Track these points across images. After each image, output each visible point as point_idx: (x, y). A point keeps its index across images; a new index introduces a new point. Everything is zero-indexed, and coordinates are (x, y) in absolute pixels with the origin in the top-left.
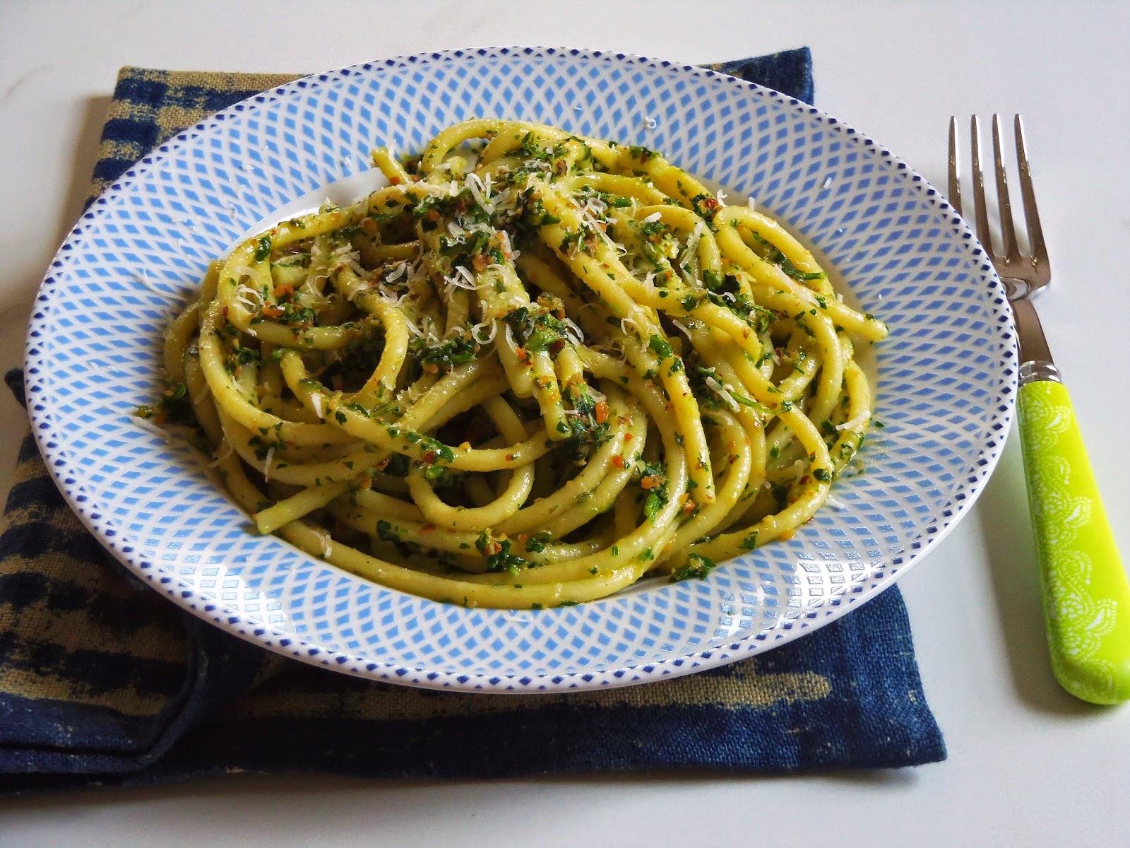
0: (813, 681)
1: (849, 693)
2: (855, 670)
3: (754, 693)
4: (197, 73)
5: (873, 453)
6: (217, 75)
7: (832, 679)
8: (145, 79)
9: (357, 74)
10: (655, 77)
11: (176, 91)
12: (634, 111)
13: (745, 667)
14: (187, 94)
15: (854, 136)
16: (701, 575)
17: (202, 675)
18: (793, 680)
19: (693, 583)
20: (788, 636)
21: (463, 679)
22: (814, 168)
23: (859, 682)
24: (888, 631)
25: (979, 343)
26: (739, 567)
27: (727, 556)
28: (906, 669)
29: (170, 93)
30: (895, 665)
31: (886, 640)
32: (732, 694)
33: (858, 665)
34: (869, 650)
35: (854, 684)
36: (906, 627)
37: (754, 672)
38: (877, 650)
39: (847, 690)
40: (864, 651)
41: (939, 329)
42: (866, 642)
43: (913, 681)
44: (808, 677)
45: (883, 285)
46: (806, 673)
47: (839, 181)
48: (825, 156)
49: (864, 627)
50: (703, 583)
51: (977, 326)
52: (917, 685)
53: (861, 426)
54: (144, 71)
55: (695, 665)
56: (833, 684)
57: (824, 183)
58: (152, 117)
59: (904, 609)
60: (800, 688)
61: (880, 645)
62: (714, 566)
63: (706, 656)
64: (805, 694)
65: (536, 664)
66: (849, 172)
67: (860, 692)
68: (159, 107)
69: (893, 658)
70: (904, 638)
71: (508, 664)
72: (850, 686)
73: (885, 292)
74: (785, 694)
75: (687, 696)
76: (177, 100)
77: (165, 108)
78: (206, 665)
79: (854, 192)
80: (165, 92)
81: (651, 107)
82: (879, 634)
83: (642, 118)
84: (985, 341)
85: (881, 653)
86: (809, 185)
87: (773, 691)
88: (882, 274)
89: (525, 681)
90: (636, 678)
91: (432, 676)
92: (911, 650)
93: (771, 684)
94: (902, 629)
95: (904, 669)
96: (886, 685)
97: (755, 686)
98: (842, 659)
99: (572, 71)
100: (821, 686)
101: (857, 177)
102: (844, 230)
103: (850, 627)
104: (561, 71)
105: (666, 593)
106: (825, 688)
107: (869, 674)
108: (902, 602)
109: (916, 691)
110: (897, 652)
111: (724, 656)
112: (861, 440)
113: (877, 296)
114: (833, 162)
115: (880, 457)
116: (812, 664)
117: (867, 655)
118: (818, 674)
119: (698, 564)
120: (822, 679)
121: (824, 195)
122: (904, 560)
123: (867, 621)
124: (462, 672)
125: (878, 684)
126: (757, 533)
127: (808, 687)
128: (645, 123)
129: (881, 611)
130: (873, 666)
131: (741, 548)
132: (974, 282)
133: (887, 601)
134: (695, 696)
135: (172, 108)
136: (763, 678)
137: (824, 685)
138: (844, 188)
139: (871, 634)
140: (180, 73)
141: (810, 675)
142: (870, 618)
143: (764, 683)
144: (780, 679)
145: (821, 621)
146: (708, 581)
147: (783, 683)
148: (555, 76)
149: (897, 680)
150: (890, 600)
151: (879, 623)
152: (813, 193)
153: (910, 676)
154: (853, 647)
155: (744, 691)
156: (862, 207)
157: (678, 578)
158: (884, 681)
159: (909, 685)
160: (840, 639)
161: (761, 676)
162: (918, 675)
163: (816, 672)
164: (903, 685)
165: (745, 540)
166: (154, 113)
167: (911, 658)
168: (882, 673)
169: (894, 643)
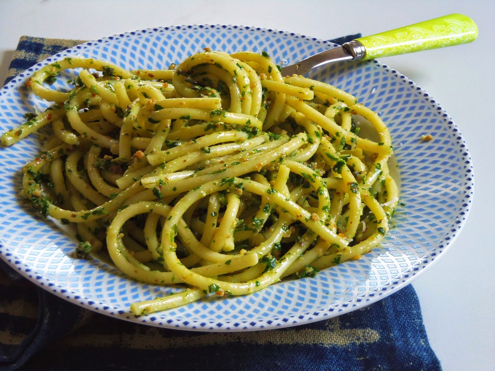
0: (370, 333)
1: (389, 339)
2: (393, 328)
3: (339, 338)
4: (59, 39)
5: (400, 218)
6: (69, 41)
7: (380, 332)
8: (33, 41)
9: (139, 34)
10: (287, 40)
11: (48, 47)
12: (277, 56)
13: (334, 326)
14: (54, 49)
15: (386, 69)
16: (312, 275)
17: (46, 321)
18: (360, 332)
19: (308, 279)
20: (359, 306)
21: (186, 323)
22: (366, 84)
23: (395, 333)
24: (409, 309)
25: (453, 165)
26: (332, 272)
27: (326, 267)
28: (419, 328)
29: (45, 48)
30: (413, 326)
31: (408, 313)
32: (327, 339)
33: (394, 325)
34: (400, 318)
35: (392, 335)
36: (418, 307)
37: (339, 328)
38: (403, 318)
39: (388, 338)
40: (396, 318)
41: (432, 159)
42: (398, 314)
43: (422, 335)
44: (368, 331)
45: (403, 139)
46: (366, 329)
47: (380, 90)
48: (372, 78)
49: (396, 306)
50: (313, 279)
51: (452, 158)
52: (425, 337)
53: (394, 205)
54: (32, 38)
55: (310, 318)
56: (380, 334)
57: (372, 91)
58: (35, 59)
59: (417, 297)
60: (363, 336)
61: (405, 316)
62: (318, 271)
63: (316, 314)
64: (366, 339)
65: (225, 317)
66: (384, 86)
67: (395, 339)
68: (39, 55)
69: (412, 322)
70: (417, 312)
71: (210, 317)
72: (390, 336)
73: (404, 142)
74: (356, 339)
75: (303, 340)
76: (49, 51)
77: (42, 55)
78: (48, 316)
79: (386, 95)
80: (42, 48)
81: (285, 54)
82: (404, 310)
83: (281, 59)
84: (456, 165)
85: (405, 320)
86: (364, 92)
87: (349, 338)
88: (402, 133)
89: (219, 325)
90: (279, 325)
91: (170, 321)
92: (421, 319)
93: (348, 334)
94: (416, 308)
95: (417, 328)
96: (409, 336)
97: (339, 335)
98: (385, 322)
99: (246, 37)
100: (374, 336)
101: (389, 88)
102: (382, 113)
103: (389, 306)
104: (241, 37)
105: (293, 283)
106: (377, 337)
107: (399, 330)
108: (416, 294)
109: (424, 340)
110: (414, 319)
111: (325, 315)
112: (394, 211)
113: (399, 144)
114: (376, 81)
115: (403, 220)
116: (370, 324)
117: (398, 320)
118: (373, 329)
119: (311, 270)
120: (375, 332)
121: (371, 96)
122: (419, 269)
123: (397, 303)
124: (185, 319)
125: (404, 336)
126: (341, 255)
127: (368, 336)
128: (282, 62)
129: (405, 298)
130: (401, 326)
131: (333, 263)
132: (449, 137)
133: (408, 293)
134: (308, 339)
135: (45, 55)
136: (344, 331)
137: (376, 335)
138: (382, 93)
139: (400, 310)
140: (51, 40)
141: (368, 330)
142: (399, 301)
143: (344, 333)
144: (353, 332)
145: (376, 298)
146: (316, 279)
147: (354, 334)
148: (237, 39)
149: (415, 334)
150: (410, 293)
151: (404, 304)
152: (366, 95)
153: (421, 332)
154: (391, 316)
155: (333, 338)
156: (391, 102)
157: (300, 277)
158: (408, 334)
159: (421, 336)
160: (384, 312)
161: (343, 330)
162: (425, 332)
163: (372, 329)
164: (417, 336)
165: (335, 259)
166: (37, 57)
167: (421, 323)
168: (406, 330)
169: (412, 314)
